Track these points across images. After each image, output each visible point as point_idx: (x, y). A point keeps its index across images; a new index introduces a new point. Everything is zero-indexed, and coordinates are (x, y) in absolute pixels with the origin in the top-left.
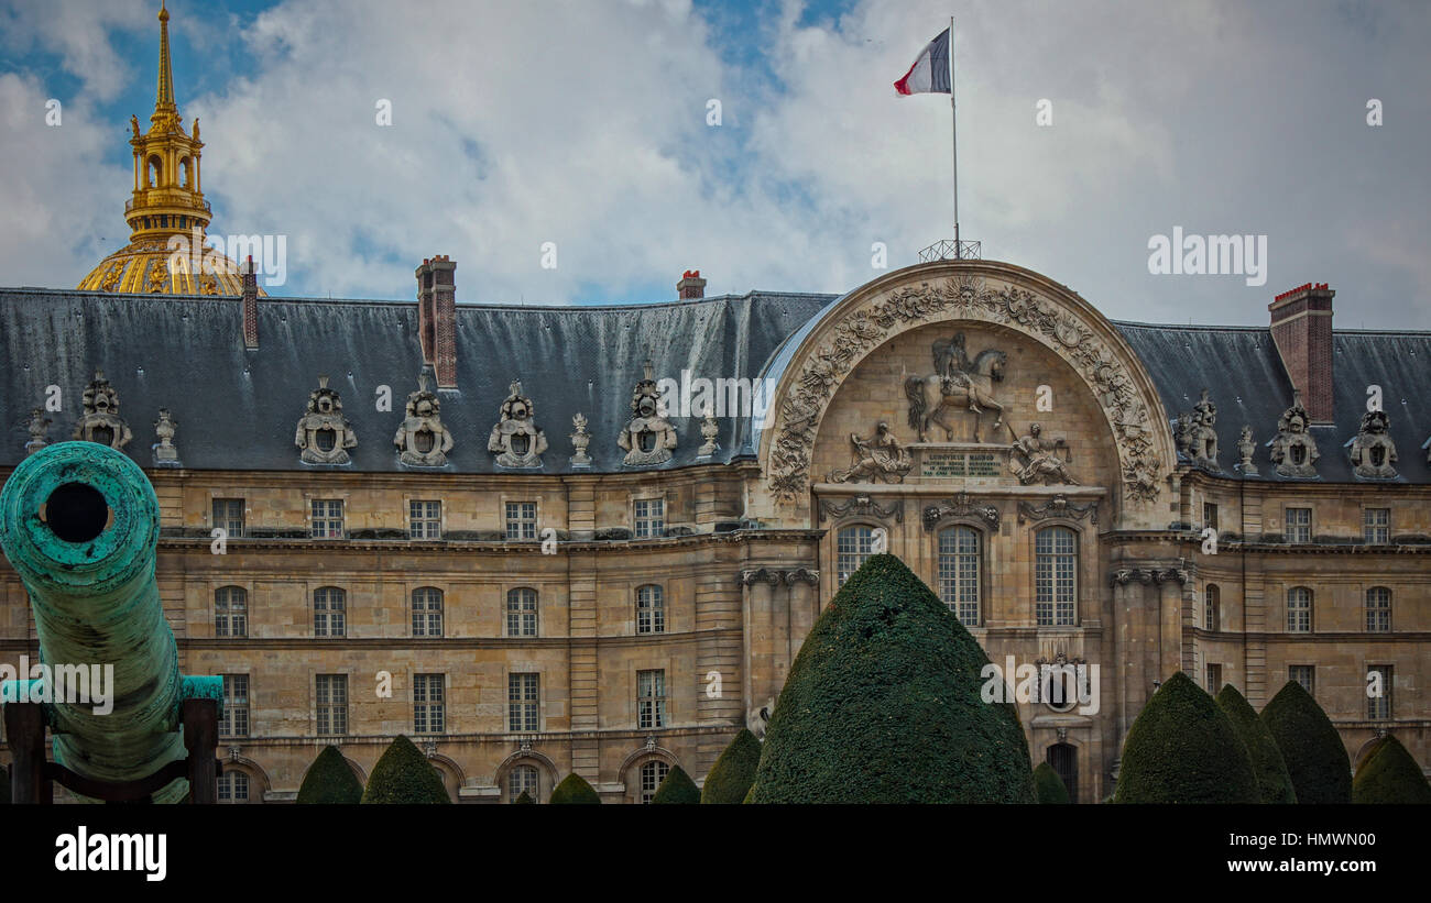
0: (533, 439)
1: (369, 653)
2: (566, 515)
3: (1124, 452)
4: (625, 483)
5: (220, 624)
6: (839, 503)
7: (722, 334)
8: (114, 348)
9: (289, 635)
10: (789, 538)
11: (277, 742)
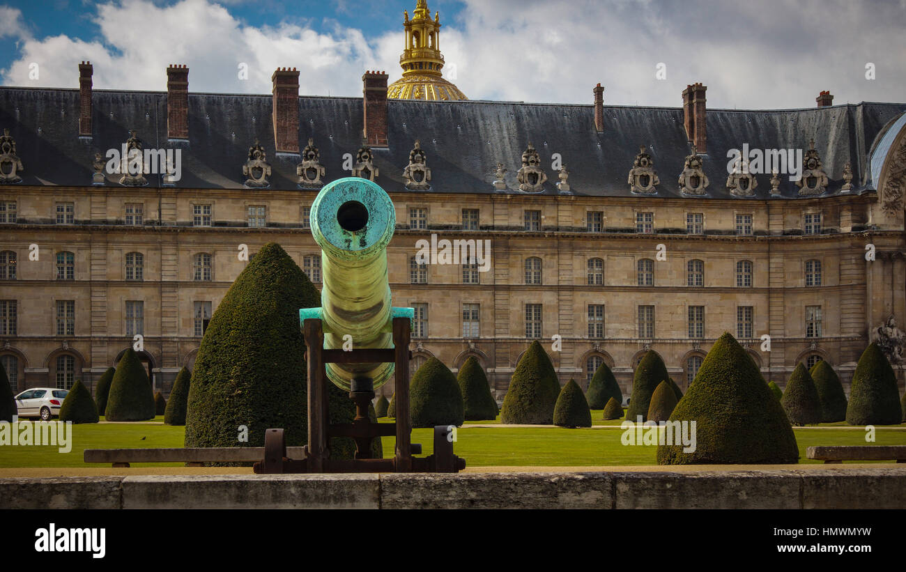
0: (751, 181)
1: (666, 294)
2: (767, 221)
4: (800, 205)
5: (591, 277)
7: (847, 125)
8: (531, 132)
9: (625, 285)
10: (892, 235)
11: (618, 341)
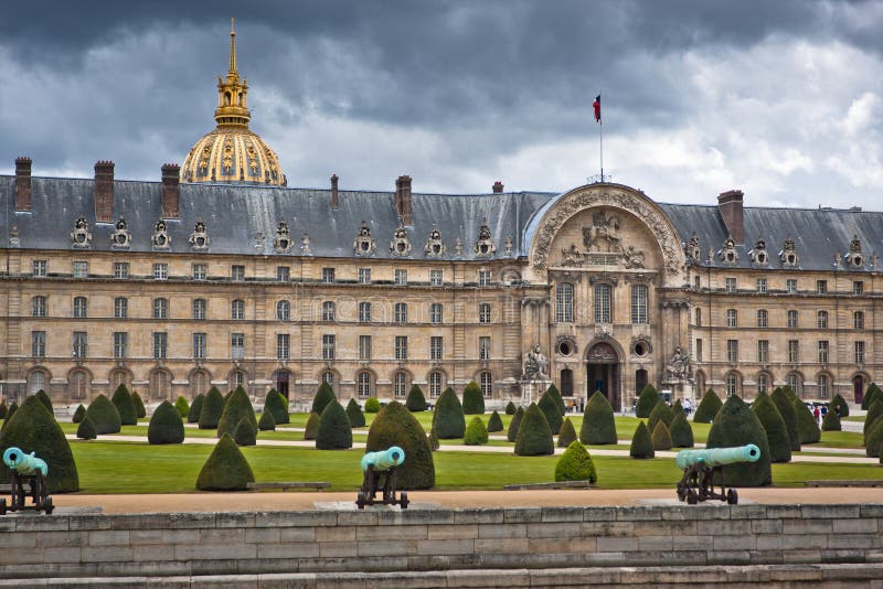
0: (441, 247)
1: (380, 328)
2: (453, 276)
3: (665, 257)
4: (475, 265)
5: (325, 315)
6: (557, 275)
7: (511, 207)
8: (285, 209)
9: (350, 321)
10: (539, 288)
11: (345, 362)
